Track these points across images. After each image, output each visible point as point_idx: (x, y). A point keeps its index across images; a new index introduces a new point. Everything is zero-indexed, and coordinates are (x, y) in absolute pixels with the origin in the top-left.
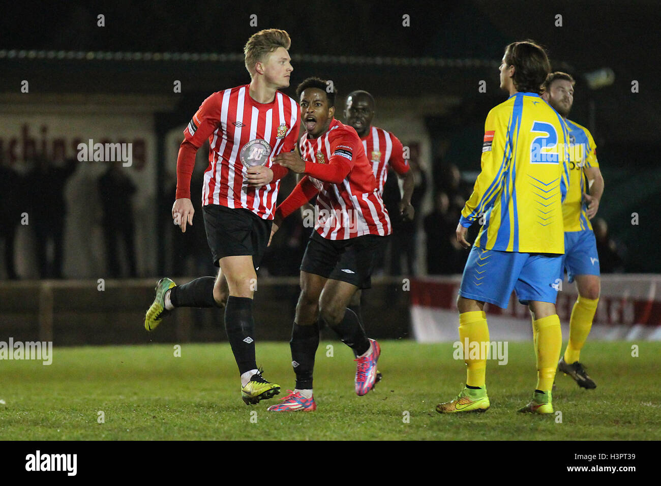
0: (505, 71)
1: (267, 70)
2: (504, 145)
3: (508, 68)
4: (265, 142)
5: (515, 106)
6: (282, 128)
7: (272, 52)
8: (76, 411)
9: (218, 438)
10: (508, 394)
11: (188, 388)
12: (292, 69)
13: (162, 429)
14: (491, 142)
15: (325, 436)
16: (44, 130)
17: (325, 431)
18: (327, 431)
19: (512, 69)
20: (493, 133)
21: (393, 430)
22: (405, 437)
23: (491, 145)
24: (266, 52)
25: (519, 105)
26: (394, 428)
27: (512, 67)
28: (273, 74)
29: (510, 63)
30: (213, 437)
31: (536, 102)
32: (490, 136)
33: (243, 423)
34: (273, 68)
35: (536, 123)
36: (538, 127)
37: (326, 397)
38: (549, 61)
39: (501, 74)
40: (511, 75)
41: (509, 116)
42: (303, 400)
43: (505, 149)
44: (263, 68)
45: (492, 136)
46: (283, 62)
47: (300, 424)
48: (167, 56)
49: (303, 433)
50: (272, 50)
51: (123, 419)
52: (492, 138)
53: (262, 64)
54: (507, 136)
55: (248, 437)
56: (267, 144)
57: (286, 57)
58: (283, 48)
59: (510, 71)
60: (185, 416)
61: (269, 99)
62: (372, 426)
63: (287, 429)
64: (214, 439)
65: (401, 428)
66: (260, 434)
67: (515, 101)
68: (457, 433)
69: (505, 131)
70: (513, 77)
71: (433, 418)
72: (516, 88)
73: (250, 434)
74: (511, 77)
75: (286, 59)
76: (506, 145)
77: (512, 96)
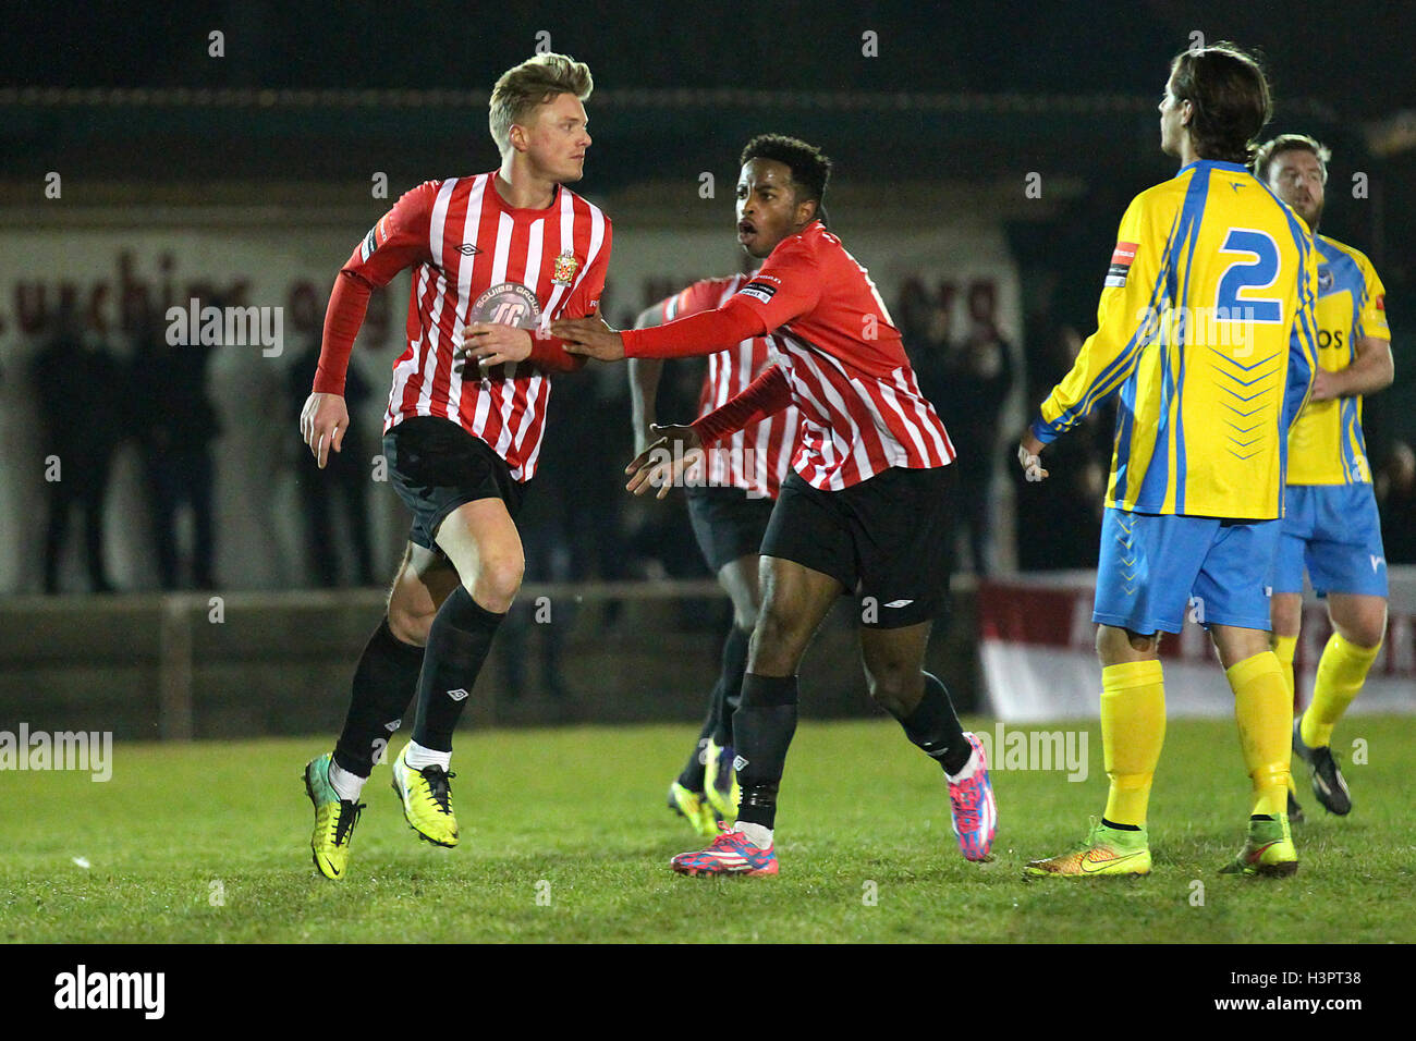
0: (1172, 113)
1: (534, 142)
2: (1154, 280)
3: (1178, 107)
4: (526, 289)
5: (1189, 192)
6: (567, 262)
7: (547, 103)
8: (246, 879)
9: (558, 939)
10: (1198, 833)
11: (491, 829)
12: (588, 141)
13: (435, 918)
14: (1127, 268)
15: (795, 929)
16: (167, 263)
17: (795, 917)
18: (799, 919)
19: (1188, 109)
20: (1134, 247)
21: (946, 916)
22: (973, 930)
23: (1125, 275)
24: (533, 104)
25: (1198, 189)
26: (947, 910)
27: (1187, 104)
28: (547, 150)
29: (1182, 96)
30: (549, 936)
31: (1237, 185)
32: (1126, 254)
33: (615, 903)
34: (547, 139)
35: (1233, 232)
36: (1238, 241)
37: (795, 844)
38: (1269, 89)
39: (1163, 120)
40: (1184, 121)
41: (1174, 215)
42: (753, 851)
43: (1154, 286)
44: (526, 138)
45: (1132, 254)
46: (570, 127)
47: (741, 904)
48: (436, 97)
49: (747, 923)
50: (546, 98)
51: (349, 896)
52: (1132, 260)
53: (523, 128)
54: (1163, 260)
55: (625, 933)
56: (532, 293)
57: (576, 116)
58: (572, 95)
59: (1182, 112)
60: (484, 890)
61: (539, 202)
62: (898, 908)
63: (710, 917)
64: (551, 941)
65: (963, 911)
66: (653, 926)
67: (1193, 179)
68: (1085, 920)
69: (1160, 247)
70: (1188, 125)
71: (1033, 889)
72: (1196, 151)
73: (628, 929)
74: (1184, 126)
75: (575, 120)
76: (1159, 282)
77: (1187, 168)
